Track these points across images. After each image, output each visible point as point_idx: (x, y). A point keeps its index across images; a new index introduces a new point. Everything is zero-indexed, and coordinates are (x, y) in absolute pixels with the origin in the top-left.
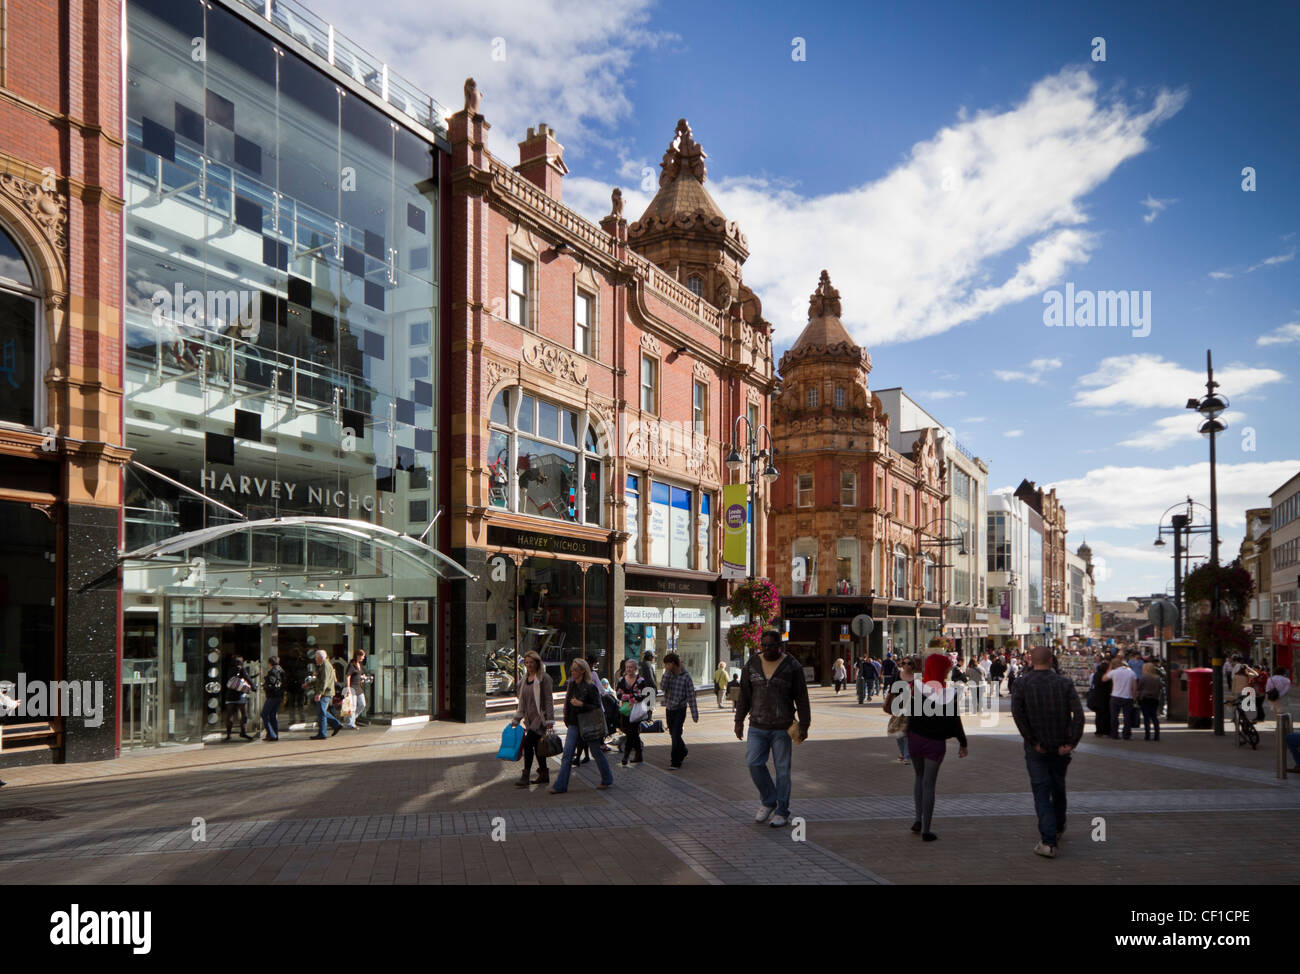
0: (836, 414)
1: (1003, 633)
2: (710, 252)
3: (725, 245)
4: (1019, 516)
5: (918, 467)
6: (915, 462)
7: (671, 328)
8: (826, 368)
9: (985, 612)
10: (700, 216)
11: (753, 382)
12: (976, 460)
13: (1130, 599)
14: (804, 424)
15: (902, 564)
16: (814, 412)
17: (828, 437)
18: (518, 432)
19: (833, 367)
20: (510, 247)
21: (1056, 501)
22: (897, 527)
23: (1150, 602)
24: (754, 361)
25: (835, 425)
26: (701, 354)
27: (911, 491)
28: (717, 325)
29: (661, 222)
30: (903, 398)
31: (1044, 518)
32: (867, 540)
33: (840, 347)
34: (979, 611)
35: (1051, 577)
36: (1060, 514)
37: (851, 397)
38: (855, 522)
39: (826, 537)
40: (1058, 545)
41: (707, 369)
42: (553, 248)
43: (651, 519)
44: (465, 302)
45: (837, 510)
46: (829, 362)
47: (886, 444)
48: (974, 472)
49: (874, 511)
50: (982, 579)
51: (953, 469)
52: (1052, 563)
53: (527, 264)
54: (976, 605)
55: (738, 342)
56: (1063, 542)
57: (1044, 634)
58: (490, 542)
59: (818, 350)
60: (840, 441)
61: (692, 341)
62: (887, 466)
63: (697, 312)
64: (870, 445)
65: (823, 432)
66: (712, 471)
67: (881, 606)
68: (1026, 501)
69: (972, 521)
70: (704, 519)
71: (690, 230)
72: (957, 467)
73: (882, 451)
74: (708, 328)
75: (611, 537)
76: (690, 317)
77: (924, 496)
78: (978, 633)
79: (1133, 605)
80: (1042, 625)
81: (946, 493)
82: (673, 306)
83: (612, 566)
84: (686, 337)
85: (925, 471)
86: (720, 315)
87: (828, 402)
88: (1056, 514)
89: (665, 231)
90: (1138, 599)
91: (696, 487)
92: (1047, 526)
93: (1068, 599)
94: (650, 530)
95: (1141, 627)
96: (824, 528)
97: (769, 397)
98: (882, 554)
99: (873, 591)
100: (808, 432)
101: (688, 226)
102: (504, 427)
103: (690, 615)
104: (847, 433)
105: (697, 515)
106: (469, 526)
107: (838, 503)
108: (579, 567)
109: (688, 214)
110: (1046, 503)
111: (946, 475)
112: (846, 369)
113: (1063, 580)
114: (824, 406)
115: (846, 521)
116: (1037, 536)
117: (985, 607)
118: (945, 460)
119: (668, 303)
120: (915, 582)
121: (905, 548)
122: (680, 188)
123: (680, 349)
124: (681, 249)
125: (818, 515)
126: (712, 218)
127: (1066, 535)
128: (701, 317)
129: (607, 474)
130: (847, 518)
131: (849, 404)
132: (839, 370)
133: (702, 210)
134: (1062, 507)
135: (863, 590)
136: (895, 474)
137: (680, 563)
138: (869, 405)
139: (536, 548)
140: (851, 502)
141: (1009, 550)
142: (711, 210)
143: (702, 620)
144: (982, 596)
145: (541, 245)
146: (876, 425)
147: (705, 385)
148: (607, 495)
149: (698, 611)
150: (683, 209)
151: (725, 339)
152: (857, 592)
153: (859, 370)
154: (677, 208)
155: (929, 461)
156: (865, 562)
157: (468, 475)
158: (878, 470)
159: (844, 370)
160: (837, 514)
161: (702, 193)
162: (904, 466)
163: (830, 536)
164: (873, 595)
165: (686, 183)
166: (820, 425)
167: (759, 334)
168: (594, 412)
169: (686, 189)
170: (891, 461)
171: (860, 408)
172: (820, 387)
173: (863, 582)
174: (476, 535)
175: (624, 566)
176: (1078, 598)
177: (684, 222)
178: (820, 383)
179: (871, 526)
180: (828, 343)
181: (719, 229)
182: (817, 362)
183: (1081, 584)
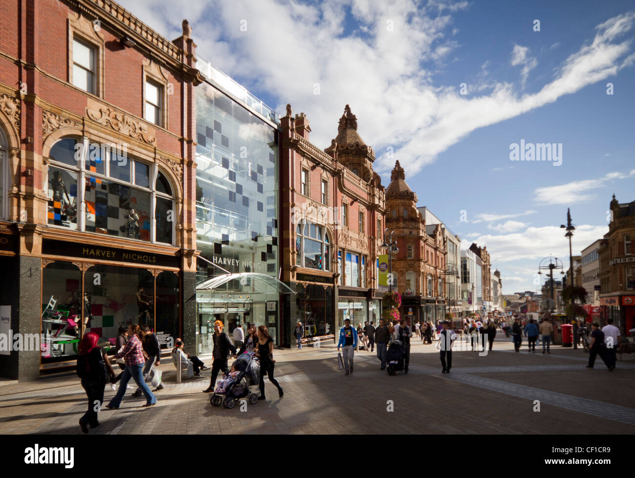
0: (405, 220)
1: (467, 310)
2: (361, 159)
3: (367, 156)
4: (472, 259)
5: (435, 241)
6: (434, 238)
7: (352, 192)
8: (400, 201)
9: (460, 301)
10: (357, 145)
11: (379, 211)
12: (456, 236)
13: (515, 293)
14: (391, 224)
15: (430, 282)
16: (395, 219)
17: (402, 230)
18: (304, 236)
19: (403, 201)
20: (302, 166)
21: (486, 252)
22: (428, 266)
23: (524, 295)
24: (379, 202)
25: (404, 225)
26: (362, 201)
27: (433, 251)
28: (366, 189)
29: (341, 147)
30: (426, 211)
31: (482, 259)
32: (418, 273)
33: (405, 192)
34: (459, 301)
35: (485, 285)
36: (488, 258)
37: (410, 213)
38: (413, 265)
39: (401, 271)
40: (488, 271)
41: (364, 207)
42: (315, 165)
43: (346, 267)
44: (289, 189)
45: (406, 260)
46: (401, 199)
47: (424, 232)
48: (455, 241)
49: (421, 260)
50: (459, 287)
51: (448, 241)
52: (485, 279)
53: (306, 171)
54: (457, 298)
55: (374, 195)
56: (489, 269)
57: (483, 310)
58: (297, 279)
59: (396, 193)
60: (406, 231)
61: (359, 196)
62: (425, 241)
63: (360, 184)
64: (419, 233)
65: (399, 228)
66: (366, 247)
67: (424, 300)
68: (475, 253)
69: (455, 263)
70: (363, 266)
71: (354, 150)
72: (449, 239)
73: (423, 235)
74: (364, 190)
75: (334, 275)
76: (358, 187)
77: (438, 252)
78: (458, 310)
79: (517, 296)
80: (482, 306)
81: (446, 251)
82: (352, 183)
83: (334, 287)
84: (357, 195)
85: (438, 242)
86: (367, 185)
87: (401, 216)
88: (486, 258)
89: (343, 150)
90: (519, 294)
91: (360, 254)
92: (483, 263)
93: (492, 294)
94: (346, 272)
95: (522, 306)
96: (400, 268)
97: (385, 216)
98: (423, 278)
99: (421, 294)
100: (393, 227)
101: (353, 148)
102: (300, 235)
103: (358, 305)
104: (409, 228)
105: (360, 265)
106: (291, 273)
107: (406, 257)
108: (324, 288)
109: (352, 144)
110: (482, 253)
111: (446, 244)
112: (408, 201)
113: (490, 287)
114: (399, 217)
115: (409, 265)
116: (479, 268)
117: (461, 299)
118: (445, 237)
119: (351, 182)
120: (435, 289)
121: (431, 275)
122: (348, 133)
123: (355, 200)
124: (350, 158)
125: (398, 262)
126: (362, 145)
127: (491, 267)
128: (361, 186)
129: (332, 250)
130: (410, 263)
131: (409, 216)
132: (405, 201)
133: (357, 142)
134: (488, 255)
135: (417, 293)
136: (427, 244)
137: (355, 285)
138: (418, 216)
139: (310, 281)
140: (411, 257)
141: (469, 274)
142: (361, 142)
143: (362, 307)
144: (459, 294)
145: (311, 164)
146: (421, 224)
147: (363, 213)
148: (332, 259)
149: (361, 303)
150: (350, 142)
151: (369, 194)
152: (415, 294)
153: (413, 202)
154: (348, 141)
155: (439, 238)
156: (417, 281)
157: (290, 254)
158: (422, 243)
159: (407, 202)
160: (405, 262)
161: (357, 135)
162: (431, 241)
163: (403, 271)
164: (421, 295)
165: (350, 131)
166: (398, 225)
167: (381, 191)
168: (328, 227)
169: (350, 133)
170: (427, 239)
171: (414, 217)
172: (397, 209)
173: (416, 290)
174: (293, 277)
175: (338, 286)
176: (496, 294)
177: (351, 147)
178: (397, 207)
179: (420, 266)
180: (401, 191)
181: (365, 150)
182: (395, 198)
183: (497, 288)
